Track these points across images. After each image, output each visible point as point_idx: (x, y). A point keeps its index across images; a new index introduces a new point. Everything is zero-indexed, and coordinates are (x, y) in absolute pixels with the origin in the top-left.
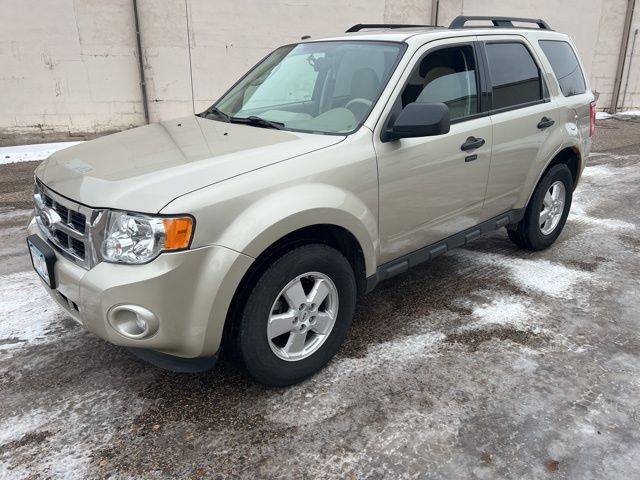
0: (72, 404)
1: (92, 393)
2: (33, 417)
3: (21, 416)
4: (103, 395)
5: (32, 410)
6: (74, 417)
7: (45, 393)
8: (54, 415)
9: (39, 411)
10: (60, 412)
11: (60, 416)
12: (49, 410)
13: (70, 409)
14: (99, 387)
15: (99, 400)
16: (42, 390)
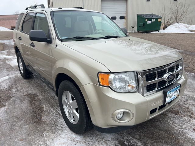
0: (180, 128)
1: (172, 126)
2: (191, 136)
3: (193, 139)
4: (172, 123)
5: (189, 137)
6: (184, 126)
7: (179, 138)
8: (187, 131)
9: (188, 135)
10: (185, 130)
11: (186, 129)
12: (186, 133)
13: (182, 128)
14: (169, 125)
15: (174, 123)
16: (178, 139)
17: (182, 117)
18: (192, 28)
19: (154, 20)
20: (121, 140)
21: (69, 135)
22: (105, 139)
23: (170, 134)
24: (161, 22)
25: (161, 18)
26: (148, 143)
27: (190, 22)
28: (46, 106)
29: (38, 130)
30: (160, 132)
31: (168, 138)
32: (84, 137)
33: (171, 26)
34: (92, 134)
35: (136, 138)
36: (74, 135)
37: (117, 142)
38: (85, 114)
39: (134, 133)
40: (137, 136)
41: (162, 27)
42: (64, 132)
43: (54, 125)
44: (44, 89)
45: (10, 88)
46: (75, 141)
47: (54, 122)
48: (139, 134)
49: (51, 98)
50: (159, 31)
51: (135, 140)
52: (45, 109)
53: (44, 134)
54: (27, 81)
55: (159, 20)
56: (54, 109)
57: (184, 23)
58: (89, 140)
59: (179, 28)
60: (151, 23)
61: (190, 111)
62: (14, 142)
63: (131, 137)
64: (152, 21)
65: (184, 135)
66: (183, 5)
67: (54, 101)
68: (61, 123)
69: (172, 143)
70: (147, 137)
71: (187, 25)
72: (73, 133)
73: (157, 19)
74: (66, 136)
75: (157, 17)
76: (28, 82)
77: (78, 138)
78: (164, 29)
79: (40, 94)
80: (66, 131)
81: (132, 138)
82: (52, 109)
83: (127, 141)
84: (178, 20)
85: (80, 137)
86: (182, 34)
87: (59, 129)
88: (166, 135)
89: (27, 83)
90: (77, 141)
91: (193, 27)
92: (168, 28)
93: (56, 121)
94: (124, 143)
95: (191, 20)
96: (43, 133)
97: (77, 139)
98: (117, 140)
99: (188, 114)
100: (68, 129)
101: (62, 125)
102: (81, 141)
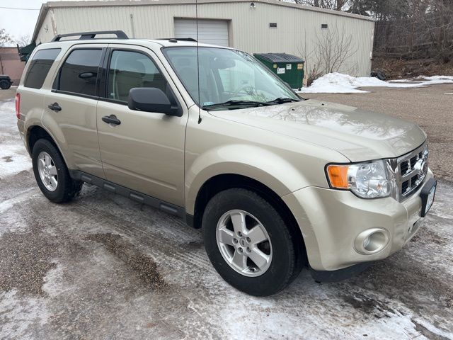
0: (431, 263)
1: (417, 260)
4: (413, 256)
6: (435, 259)
7: (438, 277)
8: (445, 265)
9: (449, 272)
10: (440, 264)
12: (444, 269)
13: (434, 262)
14: (411, 259)
15: (418, 255)
16: (438, 280)
17: (423, 244)
18: (361, 83)
19: (289, 67)
20: (347, 295)
21: (244, 302)
22: (318, 298)
23: (419, 273)
24: (302, 71)
25: (303, 63)
26: (395, 294)
27: (353, 71)
28: (156, 256)
29: (172, 302)
30: (404, 272)
31: (421, 281)
32: (276, 300)
33: (319, 78)
34: (288, 293)
35: (370, 289)
36: (254, 301)
37: (341, 300)
38: (292, 249)
39: (363, 281)
40: (370, 285)
41: (305, 81)
42: (230, 298)
43: (199, 288)
44: (123, 222)
45: (36, 228)
46: (263, 311)
47: (196, 282)
48: (371, 282)
49: (155, 238)
50: (300, 90)
51: (371, 293)
52: (155, 260)
53: (192, 307)
54: (68, 208)
55: (300, 67)
56: (178, 259)
57: (343, 72)
58: (289, 304)
59: (337, 82)
60: (284, 72)
61: (432, 233)
62: (137, 332)
63: (360, 289)
64: (285, 67)
65: (443, 272)
66: (340, 37)
67: (164, 243)
68: (213, 282)
69: (432, 287)
70: (387, 284)
71: (351, 78)
72: (248, 296)
73: (294, 65)
74: (240, 304)
75: (296, 61)
76: (72, 210)
77: (266, 304)
78: (309, 84)
79: (121, 232)
80: (232, 296)
81: (364, 290)
82: (173, 259)
83: (358, 295)
84: (331, 66)
85: (268, 303)
86: (347, 96)
87: (216, 295)
88: (416, 277)
89: (71, 213)
90: (268, 310)
91: (360, 81)
92: (316, 83)
93: (199, 281)
94: (355, 300)
95: (355, 67)
96: (189, 306)
97: (265, 307)
98: (339, 296)
99: (430, 237)
100: (233, 290)
101: (216, 287)
102: (275, 309)
